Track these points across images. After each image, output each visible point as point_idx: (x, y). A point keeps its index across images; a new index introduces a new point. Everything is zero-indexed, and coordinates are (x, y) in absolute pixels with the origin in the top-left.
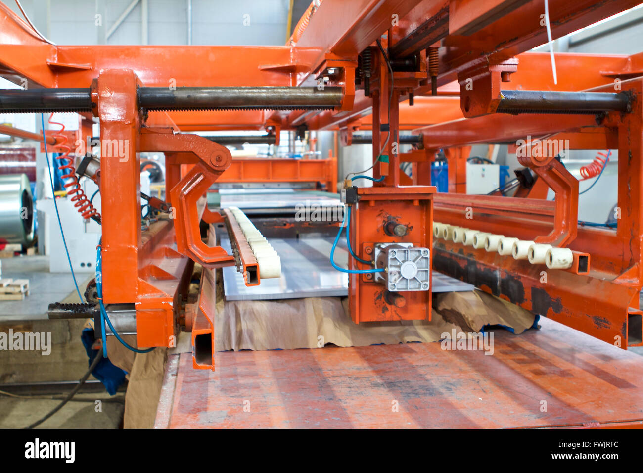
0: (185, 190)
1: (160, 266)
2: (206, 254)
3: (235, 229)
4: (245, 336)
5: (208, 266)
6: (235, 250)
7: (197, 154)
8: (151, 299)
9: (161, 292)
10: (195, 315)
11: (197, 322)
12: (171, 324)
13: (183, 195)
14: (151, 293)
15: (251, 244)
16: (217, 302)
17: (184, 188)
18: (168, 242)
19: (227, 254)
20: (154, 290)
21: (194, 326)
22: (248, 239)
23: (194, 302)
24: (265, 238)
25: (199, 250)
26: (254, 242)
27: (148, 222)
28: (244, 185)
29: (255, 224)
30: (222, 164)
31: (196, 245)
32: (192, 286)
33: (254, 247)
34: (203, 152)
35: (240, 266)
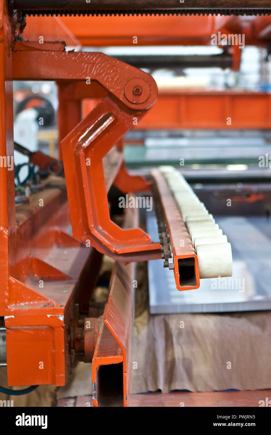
0: (84, 140)
1: (46, 260)
2: (118, 240)
3: (166, 202)
4: (180, 369)
5: (120, 258)
6: (164, 234)
7: (103, 83)
8: (29, 311)
9: (45, 299)
10: (98, 334)
11: (100, 346)
12: (62, 349)
13: (82, 147)
14: (30, 300)
15: (189, 225)
16: (136, 316)
17: (82, 137)
18: (61, 222)
19: (150, 240)
20: (35, 297)
21: (96, 353)
22: (184, 216)
23: (98, 315)
24: (211, 216)
25: (106, 233)
26: (192, 222)
27: (27, 191)
28: (187, 133)
29: (198, 194)
30: (142, 99)
31: (102, 226)
32: (99, 292)
33: (193, 229)
34: (113, 79)
35: (169, 259)
